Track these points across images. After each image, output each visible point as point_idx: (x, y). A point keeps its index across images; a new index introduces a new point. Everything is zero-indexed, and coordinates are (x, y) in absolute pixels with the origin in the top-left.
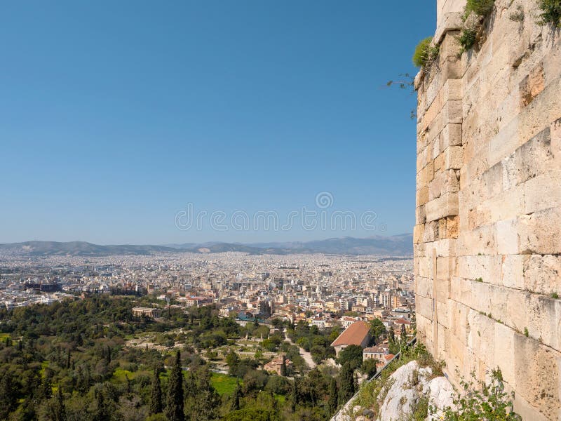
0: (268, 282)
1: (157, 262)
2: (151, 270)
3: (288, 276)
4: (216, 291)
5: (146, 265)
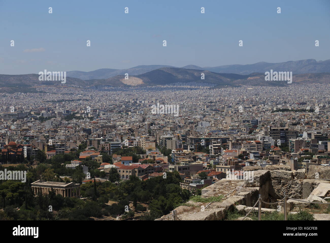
0: (260, 135)
1: (50, 105)
2: (42, 119)
3: (295, 124)
4: (166, 152)
5: (31, 111)
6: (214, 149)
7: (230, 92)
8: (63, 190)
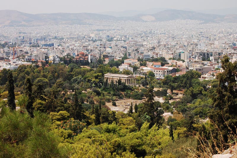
5: (85, 36)
6: (214, 59)
7: (213, 26)
8: (126, 80)
